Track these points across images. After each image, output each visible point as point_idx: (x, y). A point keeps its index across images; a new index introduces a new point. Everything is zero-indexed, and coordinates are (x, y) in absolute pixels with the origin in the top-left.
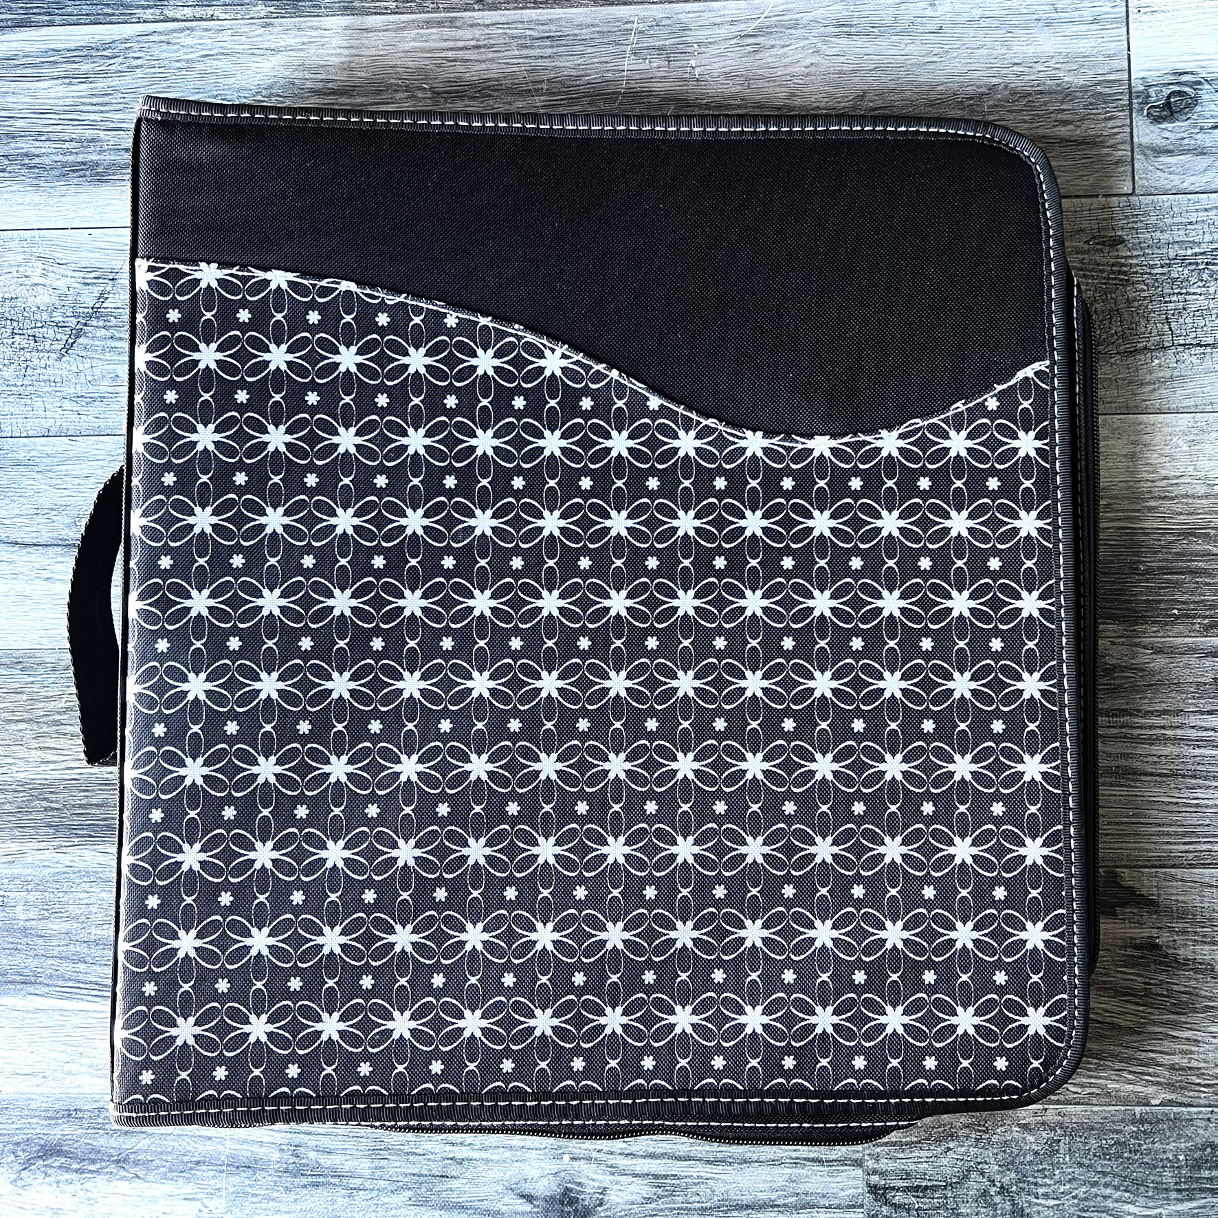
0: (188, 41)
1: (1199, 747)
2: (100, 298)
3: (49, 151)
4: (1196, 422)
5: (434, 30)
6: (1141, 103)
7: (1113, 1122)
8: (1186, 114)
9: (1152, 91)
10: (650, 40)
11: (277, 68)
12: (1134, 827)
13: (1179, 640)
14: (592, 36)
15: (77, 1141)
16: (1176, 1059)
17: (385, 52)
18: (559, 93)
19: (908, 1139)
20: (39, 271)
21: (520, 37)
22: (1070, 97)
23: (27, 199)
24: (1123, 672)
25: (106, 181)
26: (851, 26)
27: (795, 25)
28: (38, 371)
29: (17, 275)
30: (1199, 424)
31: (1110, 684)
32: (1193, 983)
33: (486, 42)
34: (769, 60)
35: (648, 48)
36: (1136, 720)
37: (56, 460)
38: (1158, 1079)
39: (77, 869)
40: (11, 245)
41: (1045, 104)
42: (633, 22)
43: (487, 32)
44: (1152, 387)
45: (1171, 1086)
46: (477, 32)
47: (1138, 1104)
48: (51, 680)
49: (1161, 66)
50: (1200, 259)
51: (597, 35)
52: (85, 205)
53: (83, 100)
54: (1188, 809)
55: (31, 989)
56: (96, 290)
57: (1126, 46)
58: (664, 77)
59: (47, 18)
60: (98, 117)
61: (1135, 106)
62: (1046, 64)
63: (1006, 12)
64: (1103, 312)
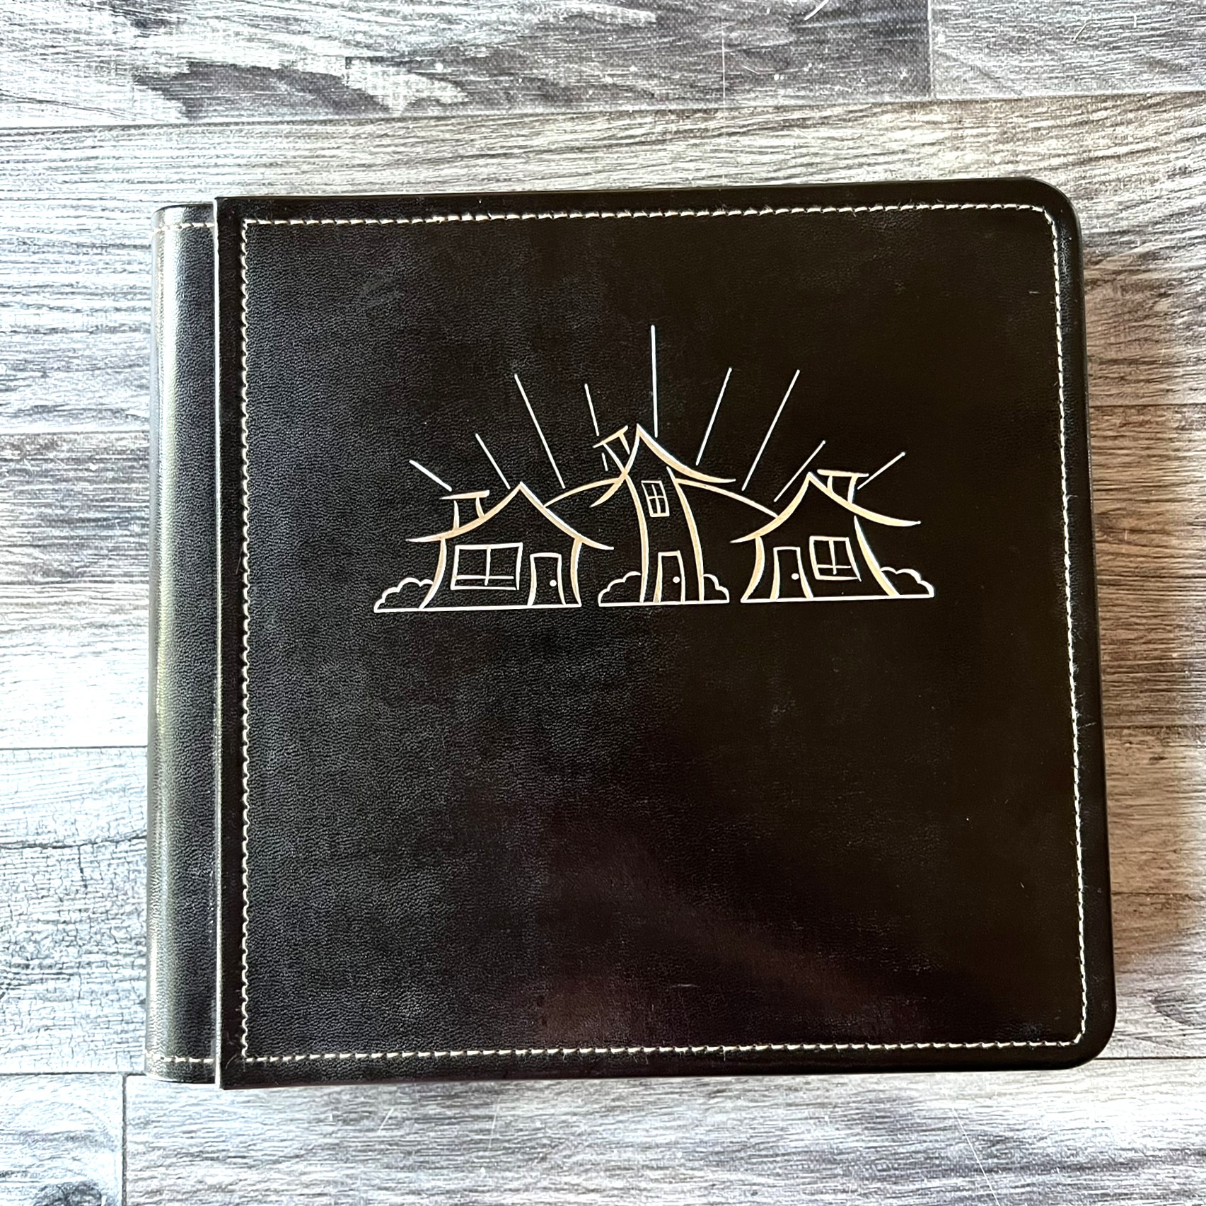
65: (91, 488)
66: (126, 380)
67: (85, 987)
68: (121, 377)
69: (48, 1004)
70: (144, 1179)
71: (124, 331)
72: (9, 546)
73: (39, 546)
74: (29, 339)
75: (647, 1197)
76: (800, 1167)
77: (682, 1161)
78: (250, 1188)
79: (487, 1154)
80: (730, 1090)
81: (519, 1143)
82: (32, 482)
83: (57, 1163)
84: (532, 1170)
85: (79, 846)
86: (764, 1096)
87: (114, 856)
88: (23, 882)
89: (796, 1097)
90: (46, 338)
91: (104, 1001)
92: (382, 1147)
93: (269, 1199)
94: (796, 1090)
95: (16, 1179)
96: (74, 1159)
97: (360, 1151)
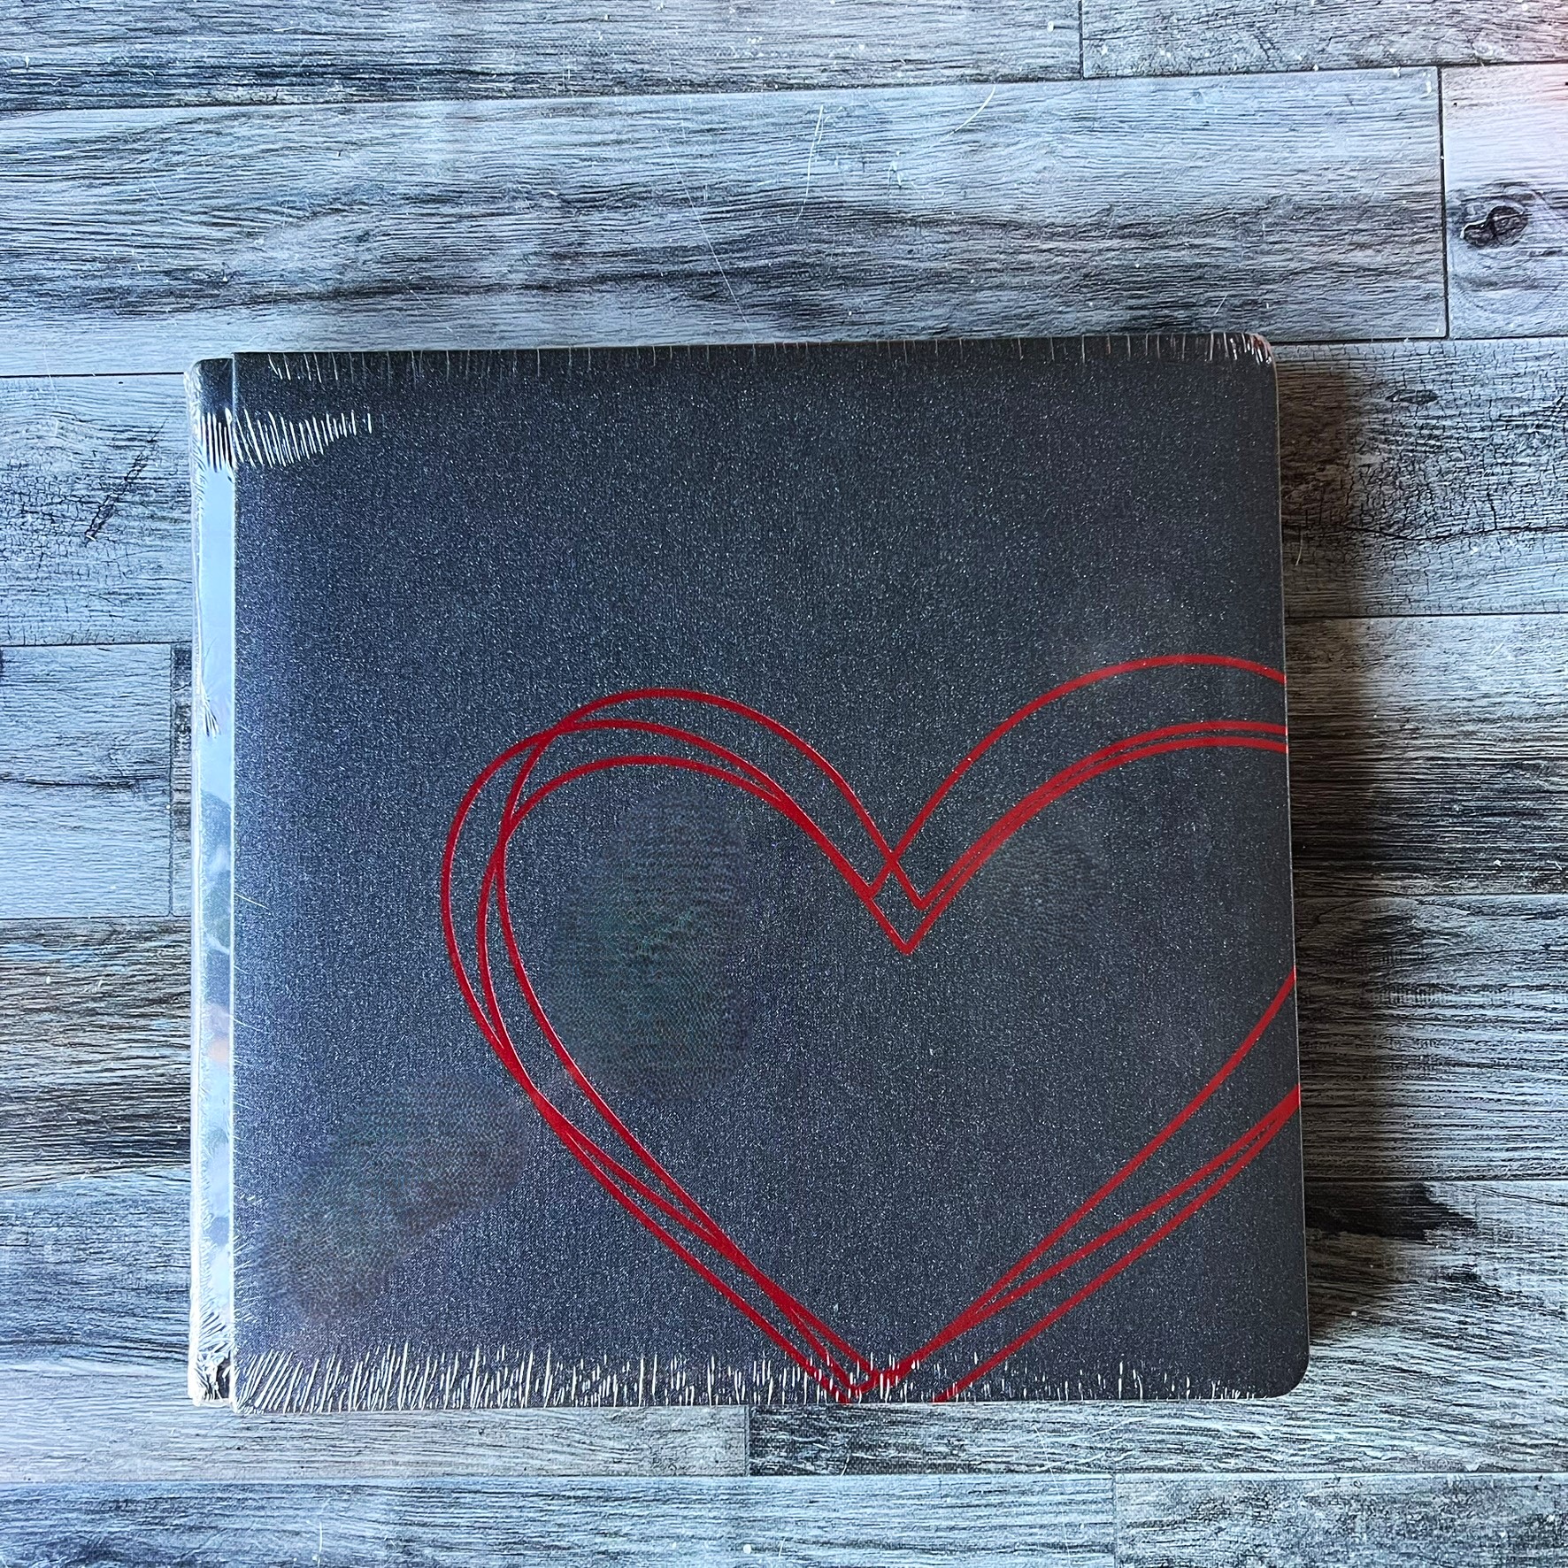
0: (243, 131)
1: (1526, 1030)
2: (135, 465)
3: (65, 273)
4: (1524, 625)
5: (563, 120)
6: (1457, 222)
7: (1421, 1493)
8: (1513, 236)
9: (1471, 207)
10: (840, 135)
11: (361, 168)
12: (1446, 1131)
13: (1503, 898)
14: (766, 129)
15: (128, 1540)
16: (1496, 1415)
17: (500, 148)
18: (724, 203)
19: (1170, 1518)
20: (56, 430)
21: (673, 130)
22: (1369, 214)
23: (38, 336)
24: (1434, 938)
25: (140, 313)
26: (1095, 119)
27: (1023, 117)
28: (57, 560)
29: (27, 435)
30: (1528, 628)
31: (1418, 953)
32: (1518, 1321)
33: (630, 136)
34: (990, 162)
35: (836, 146)
36: (1449, 998)
37: (83, 674)
38: (1475, 1439)
39: (121, 1198)
40: (18, 395)
41: (1338, 222)
42: (818, 112)
43: (630, 122)
44: (1470, 582)
45: (1490, 1447)
46: (617, 123)
47: (1451, 1470)
48: (82, 958)
49: (1483, 174)
50: (1529, 420)
51: (771, 128)
52: (113, 344)
53: (107, 207)
54: (1512, 1108)
55: (64, 1350)
56: (130, 456)
57: (1439, 149)
58: (858, 184)
59: (58, 99)
60: (128, 230)
61: (1450, 226)
62: (1339, 172)
63: (1287, 105)
64: (1409, 486)
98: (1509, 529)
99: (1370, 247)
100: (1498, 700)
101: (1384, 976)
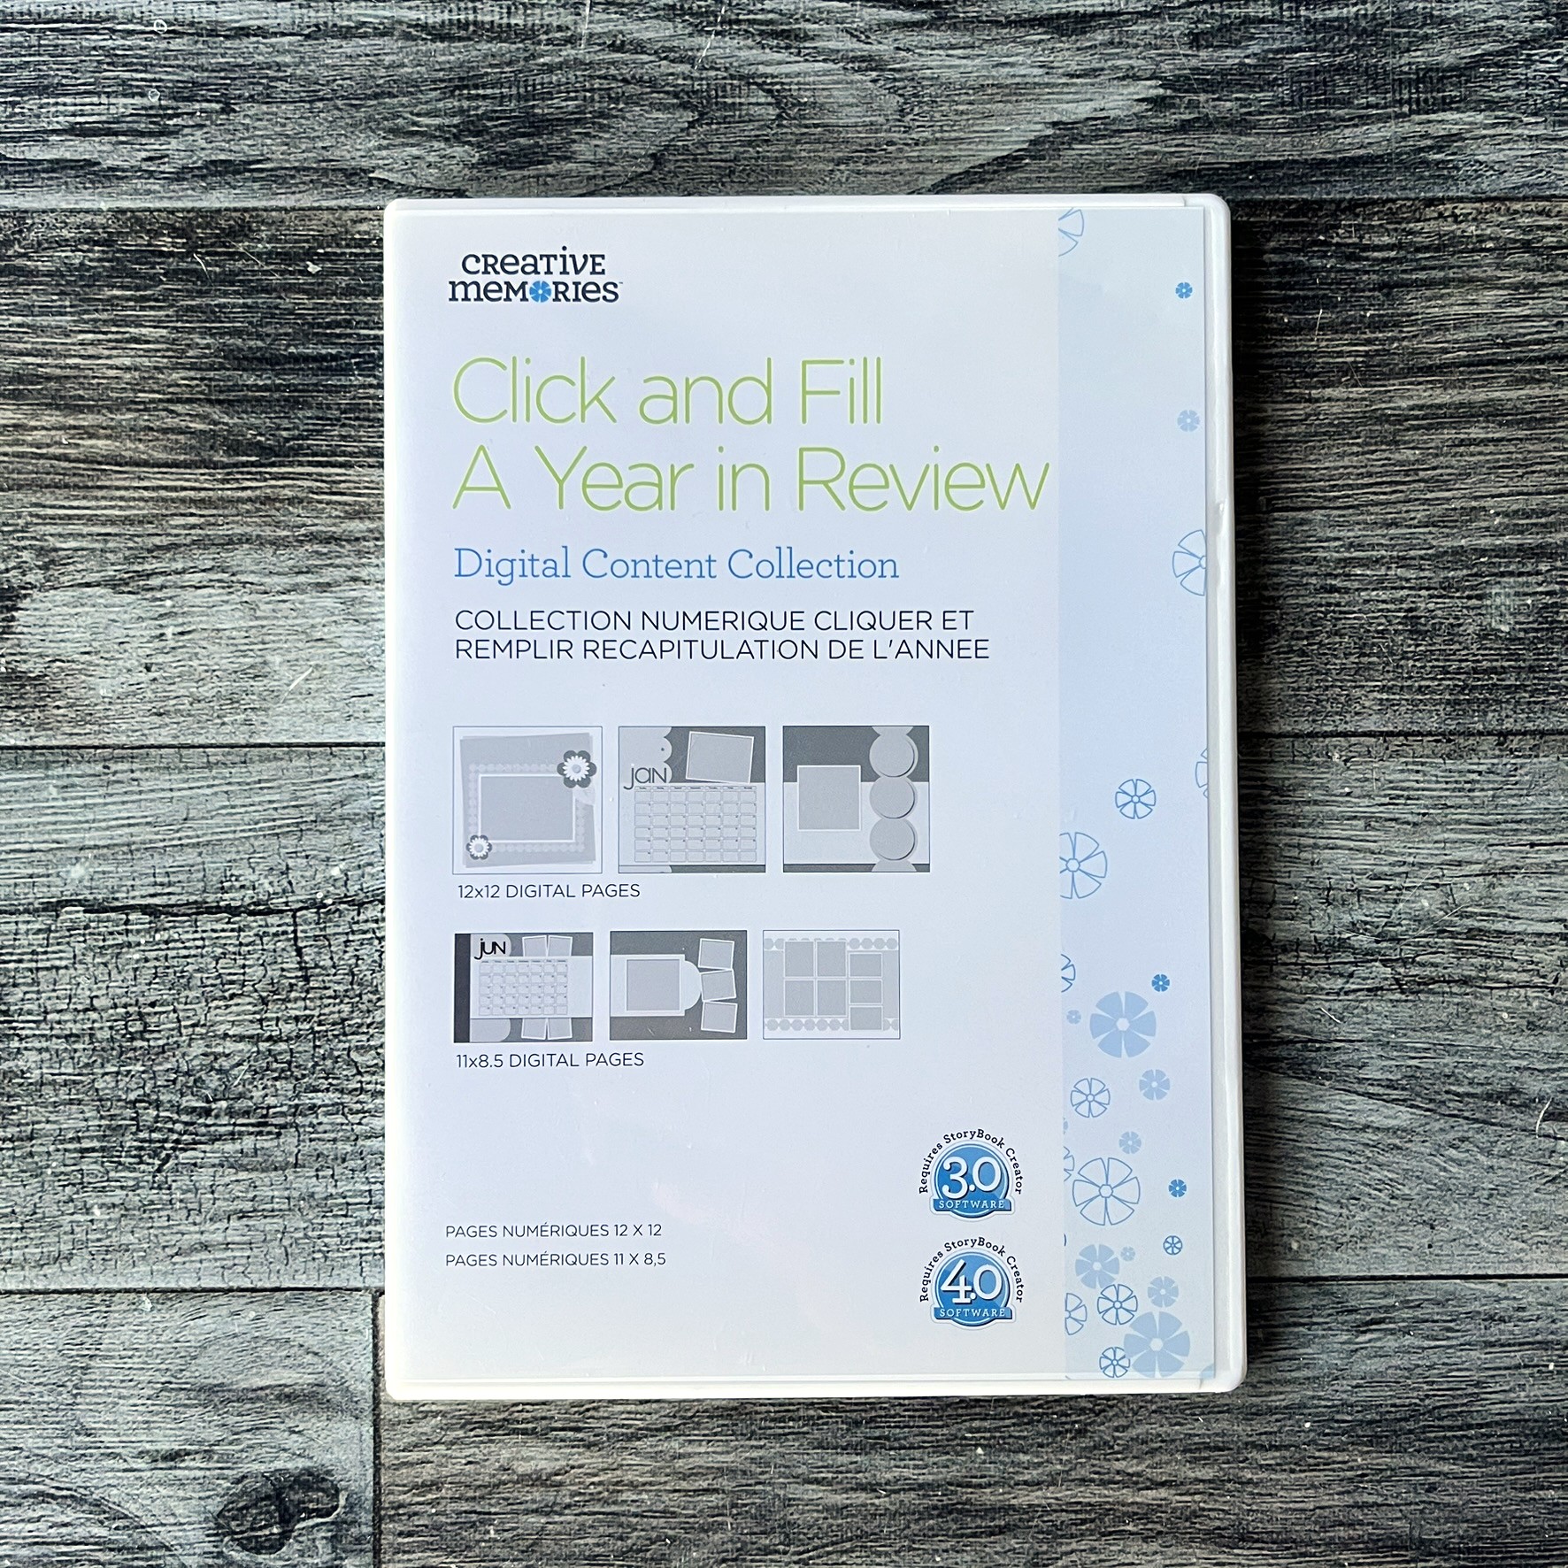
4: (247, 722)
6: (353, 1522)
8: (244, 1493)
9: (324, 1553)
13: (307, 201)
22: (523, 1544)
24: (439, 128)
31: (470, 98)
36: (413, 15)
41: (582, 1531)
44: (347, 809)
50: (224, 1125)
61: (365, 1517)
65: (309, 303)
66: (370, 119)
67: (307, 1148)
68: (360, 115)
69: (243, 1175)
70: (412, 1464)
71: (365, 36)
72: (169, 401)
73: (220, 402)
74: (200, 45)
75: (1251, 1493)
76: (1507, 1446)
77: (1312, 1435)
78: (589, 1480)
79: (986, 1424)
80: (1392, 1320)
81: (1040, 1406)
82: (208, 292)
83: (263, 1437)
84: (1062, 1450)
85: (295, 911)
86: (1449, 1330)
87: (355, 927)
88: (198, 971)
89: (1502, 1332)
90: (228, 44)
91: (338, 1170)
92: (811, 1412)
93: (624, 1497)
94: (1502, 1320)
95: (192, 1464)
96: (294, 1432)
97: (773, 1420)
98: (269, 912)
99: (523, 1479)
100: (301, 579)
101: (533, 56)
